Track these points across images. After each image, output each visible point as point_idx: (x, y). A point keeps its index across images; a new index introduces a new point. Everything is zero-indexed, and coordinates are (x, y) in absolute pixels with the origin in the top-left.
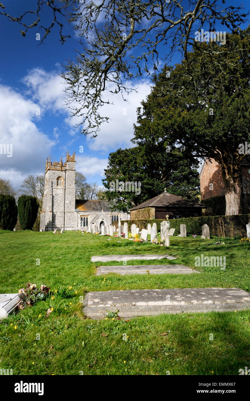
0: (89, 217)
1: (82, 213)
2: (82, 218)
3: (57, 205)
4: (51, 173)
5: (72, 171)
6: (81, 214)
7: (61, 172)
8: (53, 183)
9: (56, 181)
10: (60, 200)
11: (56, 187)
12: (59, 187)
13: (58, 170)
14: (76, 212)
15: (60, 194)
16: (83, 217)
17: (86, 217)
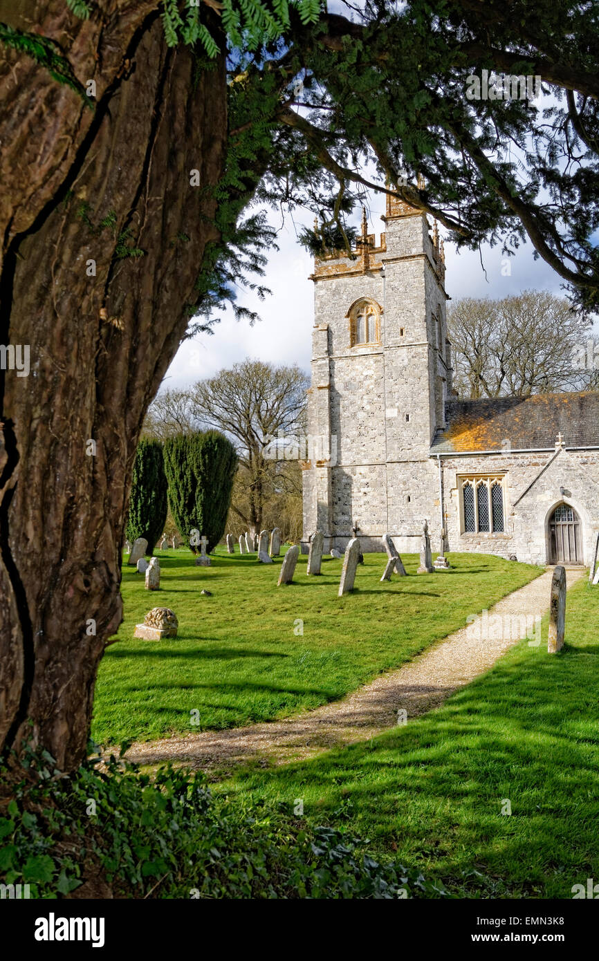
0: (505, 483)
1: (464, 466)
2: (467, 486)
3: (356, 433)
4: (322, 292)
5: (407, 263)
6: (462, 470)
7: (366, 279)
8: (335, 334)
9: (346, 323)
10: (368, 407)
11: (348, 352)
12: (362, 351)
13: (352, 274)
14: (435, 457)
15: (367, 383)
16: (474, 485)
17: (488, 485)
